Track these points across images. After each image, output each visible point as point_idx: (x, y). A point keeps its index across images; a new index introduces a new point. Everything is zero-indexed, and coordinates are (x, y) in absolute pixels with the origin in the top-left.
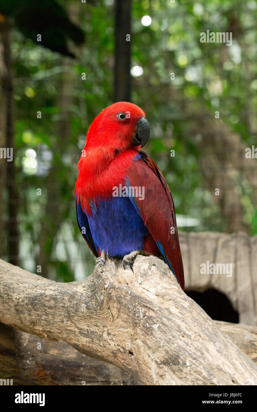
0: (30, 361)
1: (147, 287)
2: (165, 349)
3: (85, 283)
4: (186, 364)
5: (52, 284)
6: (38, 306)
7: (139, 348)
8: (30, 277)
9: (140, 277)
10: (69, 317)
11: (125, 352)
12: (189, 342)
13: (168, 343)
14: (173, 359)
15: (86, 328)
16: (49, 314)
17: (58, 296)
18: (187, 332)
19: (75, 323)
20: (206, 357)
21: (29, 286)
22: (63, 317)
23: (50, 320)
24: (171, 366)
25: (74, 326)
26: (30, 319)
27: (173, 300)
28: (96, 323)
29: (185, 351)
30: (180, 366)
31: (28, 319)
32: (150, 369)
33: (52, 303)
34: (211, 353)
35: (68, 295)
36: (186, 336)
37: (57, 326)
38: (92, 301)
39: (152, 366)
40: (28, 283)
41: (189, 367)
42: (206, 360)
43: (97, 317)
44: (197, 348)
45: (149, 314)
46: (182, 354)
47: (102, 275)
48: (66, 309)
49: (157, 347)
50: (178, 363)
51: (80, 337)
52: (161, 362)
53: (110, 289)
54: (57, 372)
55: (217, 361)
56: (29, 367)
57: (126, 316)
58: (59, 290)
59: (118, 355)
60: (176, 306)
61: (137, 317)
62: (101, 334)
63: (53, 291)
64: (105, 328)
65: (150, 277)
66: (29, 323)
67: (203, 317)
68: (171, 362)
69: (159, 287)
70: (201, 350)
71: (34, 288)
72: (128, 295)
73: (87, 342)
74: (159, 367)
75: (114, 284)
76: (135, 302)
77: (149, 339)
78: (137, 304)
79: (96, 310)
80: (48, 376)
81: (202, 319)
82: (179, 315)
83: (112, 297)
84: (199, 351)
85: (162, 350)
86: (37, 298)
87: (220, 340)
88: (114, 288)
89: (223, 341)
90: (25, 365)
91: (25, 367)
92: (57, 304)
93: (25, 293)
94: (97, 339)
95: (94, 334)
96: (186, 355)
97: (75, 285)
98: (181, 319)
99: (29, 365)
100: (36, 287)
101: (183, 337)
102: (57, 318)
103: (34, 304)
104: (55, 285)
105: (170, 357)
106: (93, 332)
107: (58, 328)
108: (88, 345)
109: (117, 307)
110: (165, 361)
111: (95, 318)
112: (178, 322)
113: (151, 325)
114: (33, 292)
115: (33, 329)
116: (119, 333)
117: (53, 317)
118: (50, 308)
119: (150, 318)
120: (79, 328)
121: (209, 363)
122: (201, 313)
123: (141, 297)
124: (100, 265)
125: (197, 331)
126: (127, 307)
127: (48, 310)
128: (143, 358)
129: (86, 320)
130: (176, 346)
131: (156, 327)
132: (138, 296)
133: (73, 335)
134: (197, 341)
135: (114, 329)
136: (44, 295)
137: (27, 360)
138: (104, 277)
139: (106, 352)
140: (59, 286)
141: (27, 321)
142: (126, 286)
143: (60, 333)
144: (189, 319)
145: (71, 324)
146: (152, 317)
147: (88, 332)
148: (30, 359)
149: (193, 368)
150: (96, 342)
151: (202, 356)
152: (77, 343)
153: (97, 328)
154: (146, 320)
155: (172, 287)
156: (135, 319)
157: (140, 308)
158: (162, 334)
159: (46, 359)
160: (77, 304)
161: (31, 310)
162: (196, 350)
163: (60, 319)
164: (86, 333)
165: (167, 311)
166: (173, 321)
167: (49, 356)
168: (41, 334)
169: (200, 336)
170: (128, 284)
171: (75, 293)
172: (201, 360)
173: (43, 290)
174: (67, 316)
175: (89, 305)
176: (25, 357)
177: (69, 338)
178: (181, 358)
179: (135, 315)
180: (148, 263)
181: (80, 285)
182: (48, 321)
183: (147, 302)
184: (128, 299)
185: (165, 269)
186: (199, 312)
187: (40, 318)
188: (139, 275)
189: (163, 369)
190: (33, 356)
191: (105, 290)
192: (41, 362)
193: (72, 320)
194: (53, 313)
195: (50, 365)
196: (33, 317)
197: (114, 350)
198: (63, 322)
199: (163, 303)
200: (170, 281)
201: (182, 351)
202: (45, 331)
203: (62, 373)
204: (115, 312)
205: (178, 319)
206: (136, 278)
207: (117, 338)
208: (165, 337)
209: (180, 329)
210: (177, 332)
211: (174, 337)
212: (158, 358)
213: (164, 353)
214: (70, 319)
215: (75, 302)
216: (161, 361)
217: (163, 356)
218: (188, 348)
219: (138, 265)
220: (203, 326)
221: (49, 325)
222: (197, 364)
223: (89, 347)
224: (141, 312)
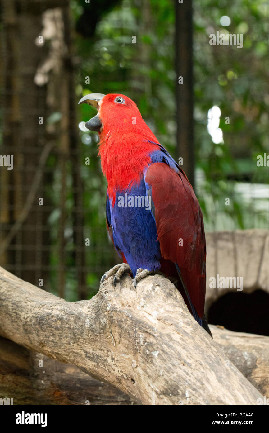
0: (45, 381)
1: (149, 311)
2: (165, 379)
3: (90, 303)
4: (185, 395)
5: (59, 303)
6: (45, 326)
7: (139, 376)
8: (38, 294)
9: (142, 299)
10: (75, 340)
11: (128, 379)
12: (189, 371)
13: (168, 372)
14: (172, 389)
15: (91, 351)
16: (56, 335)
17: (64, 317)
18: (188, 361)
19: (81, 346)
20: (206, 387)
21: (37, 305)
22: (69, 338)
23: (57, 342)
24: (171, 396)
25: (80, 349)
26: (38, 340)
27: (175, 325)
28: (100, 346)
29: (185, 381)
30: (180, 397)
31: (36, 339)
32: (151, 399)
33: (58, 324)
34: (212, 384)
35: (74, 315)
36: (186, 365)
37: (64, 348)
38: (96, 323)
39: (153, 396)
40: (36, 302)
41: (188, 399)
42: (206, 391)
43: (101, 341)
44: (197, 378)
45: (150, 341)
46: (182, 384)
47: (105, 296)
48: (72, 331)
49: (157, 376)
50: (178, 394)
51: (86, 360)
52: (161, 393)
53: (111, 312)
54: (74, 392)
55: (217, 392)
56: (44, 387)
57: (127, 342)
58: (65, 311)
59: (122, 381)
60: (178, 332)
61: (137, 343)
62: (106, 358)
63: (59, 311)
64: (109, 352)
65: (154, 299)
66: (38, 343)
67: (206, 344)
68: (171, 392)
69: (162, 310)
70: (201, 380)
71: (41, 307)
72: (128, 319)
73: (93, 366)
74: (159, 398)
75: (116, 306)
76: (136, 327)
77: (149, 367)
78: (137, 329)
79: (100, 334)
80: (64, 396)
81: (205, 345)
82: (181, 341)
83: (114, 321)
84: (199, 381)
85: (162, 379)
86: (44, 318)
87: (222, 369)
88: (115, 310)
89: (225, 370)
90: (38, 386)
91: (40, 388)
92: (63, 325)
93: (32, 313)
94: (102, 364)
95: (99, 358)
96: (186, 385)
97: (81, 305)
98: (181, 345)
99: (44, 386)
100: (43, 306)
101: (183, 365)
102: (63, 340)
103: (41, 325)
104: (62, 305)
105: (169, 387)
106: (98, 356)
107: (65, 350)
108: (94, 369)
109: (118, 331)
110: (165, 391)
111: (99, 342)
112: (179, 349)
113: (151, 352)
114: (40, 311)
115: (42, 350)
116: (122, 359)
117: (60, 339)
118: (57, 329)
119: (150, 344)
120: (85, 351)
121: (209, 394)
122: (205, 338)
123: (142, 321)
124: (104, 285)
125: (198, 359)
126: (128, 332)
127: (55, 331)
128: (144, 387)
129: (91, 343)
130: (175, 376)
131: (156, 354)
132: (139, 321)
133: (80, 358)
134: (198, 371)
135: (118, 354)
136: (51, 315)
137: (41, 380)
138: (107, 298)
139: (111, 378)
140: (66, 306)
141: (35, 342)
142: (128, 310)
143: (67, 355)
144: (191, 346)
145: (78, 347)
146: (152, 344)
147: (93, 355)
148: (45, 378)
149: (193, 399)
150: (101, 367)
151: (202, 387)
152: (84, 366)
153: (102, 352)
154: (146, 346)
155: (176, 309)
156: (136, 346)
157: (141, 334)
158: (162, 363)
159: (62, 378)
160: (82, 325)
161: (39, 330)
162: (196, 380)
163: (67, 341)
164: (92, 356)
165: (168, 337)
166: (174, 348)
167: (65, 375)
168: (51, 356)
169: (201, 365)
170: (130, 307)
171: (80, 314)
172: (201, 391)
173: (49, 309)
174: (73, 338)
175: (93, 327)
176: (40, 377)
177: (76, 361)
178: (181, 388)
179: (135, 341)
180: (152, 283)
181: (85, 306)
182: (55, 343)
183: (147, 327)
184: (129, 323)
185: (170, 290)
186: (202, 337)
187: (47, 339)
188: (142, 297)
189: (163, 399)
190: (48, 376)
191: (108, 313)
192: (57, 382)
193: (78, 342)
194: (60, 335)
195: (66, 385)
196: (41, 338)
197: (119, 376)
198: (69, 344)
199: (164, 328)
200: (175, 303)
201: (182, 381)
202: (53, 353)
203: (79, 393)
204: (116, 336)
205: (179, 346)
206: (138, 300)
207: (121, 364)
208: (164, 366)
209: (180, 357)
210: (177, 360)
211: (174, 365)
212: (158, 388)
213: (164, 383)
214: (76, 341)
215: (80, 323)
216: (160, 390)
217: (163, 386)
218: (188, 377)
219: (141, 286)
220: (205, 353)
221: (57, 347)
222: (197, 395)
223: (95, 371)
224: (142, 338)
